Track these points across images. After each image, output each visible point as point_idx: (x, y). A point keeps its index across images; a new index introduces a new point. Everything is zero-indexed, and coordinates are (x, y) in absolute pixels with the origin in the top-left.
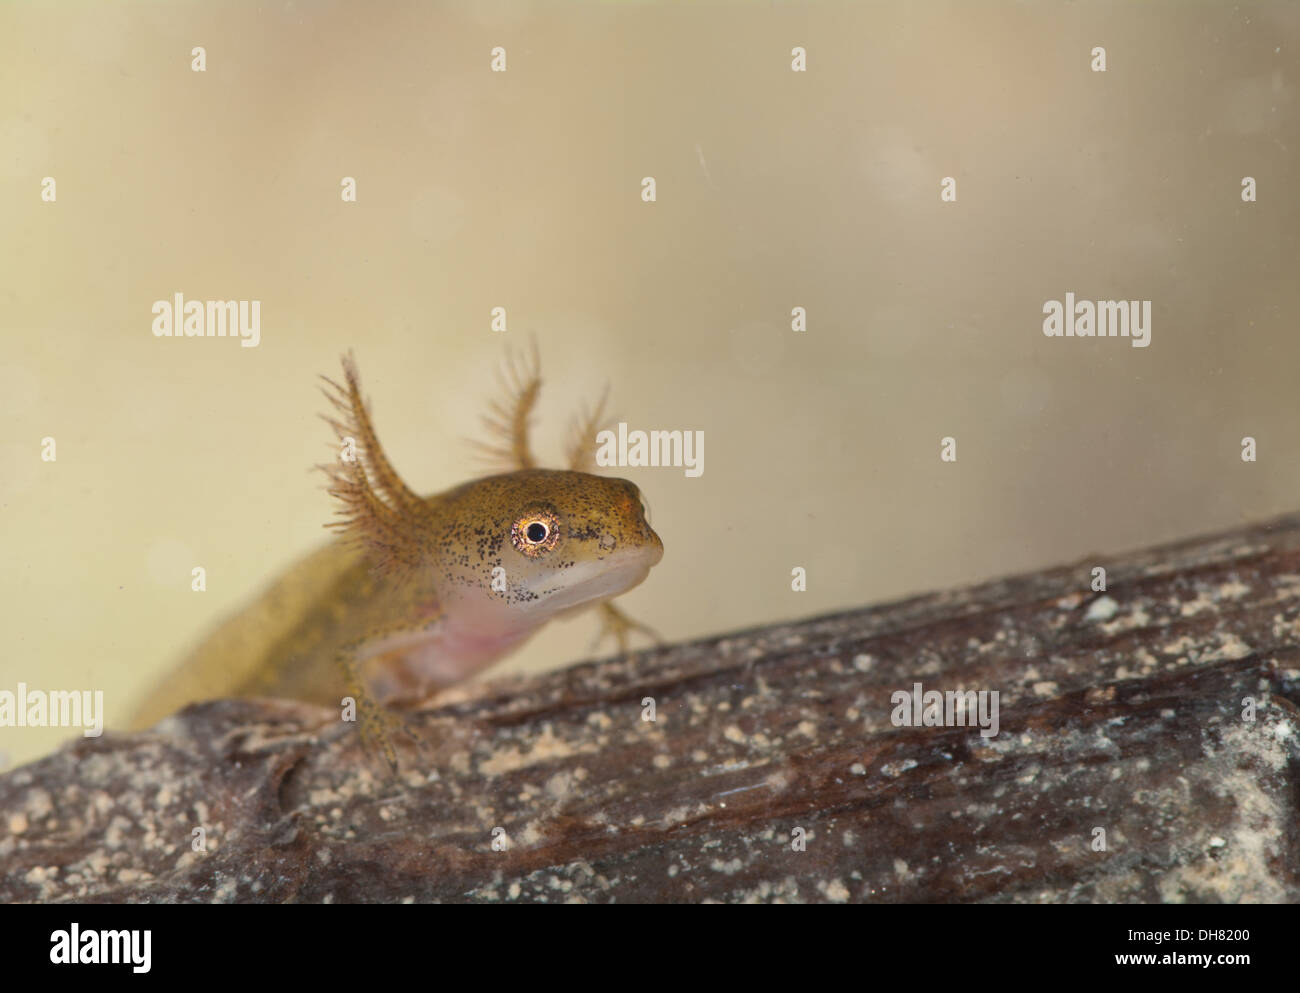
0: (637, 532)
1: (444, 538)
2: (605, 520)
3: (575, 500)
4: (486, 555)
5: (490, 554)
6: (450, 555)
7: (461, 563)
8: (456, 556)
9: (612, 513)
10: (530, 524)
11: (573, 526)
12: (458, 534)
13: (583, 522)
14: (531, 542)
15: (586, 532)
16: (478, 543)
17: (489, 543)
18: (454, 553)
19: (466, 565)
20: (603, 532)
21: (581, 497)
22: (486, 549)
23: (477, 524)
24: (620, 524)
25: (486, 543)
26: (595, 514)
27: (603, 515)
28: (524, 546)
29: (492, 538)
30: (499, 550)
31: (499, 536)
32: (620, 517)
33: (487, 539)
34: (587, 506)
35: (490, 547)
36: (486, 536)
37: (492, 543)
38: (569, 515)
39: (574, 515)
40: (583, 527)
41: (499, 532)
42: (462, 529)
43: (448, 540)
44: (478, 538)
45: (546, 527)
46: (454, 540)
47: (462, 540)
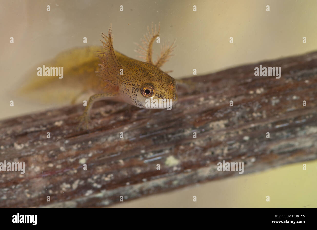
0: (173, 98)
1: (124, 81)
2: (166, 93)
3: (159, 85)
4: (134, 92)
5: (135, 92)
6: (125, 87)
7: (127, 90)
8: (126, 88)
9: (167, 92)
10: (146, 89)
11: (157, 93)
12: (128, 82)
13: (160, 93)
14: (146, 94)
15: (160, 96)
16: (132, 88)
17: (135, 89)
18: (126, 87)
19: (128, 92)
20: (164, 97)
21: (161, 85)
22: (134, 90)
23: (133, 83)
24: (169, 95)
25: (134, 89)
26: (163, 91)
27: (165, 92)
28: (144, 94)
29: (136, 88)
30: (137, 92)
31: (138, 89)
32: (169, 93)
33: (135, 88)
34: (162, 88)
35: (135, 90)
36: (134, 87)
37: (136, 90)
38: (157, 90)
39: (158, 90)
40: (160, 94)
41: (138, 88)
42: (129, 82)
43: (125, 83)
44: (133, 87)
45: (150, 91)
46: (127, 84)
47: (128, 85)
